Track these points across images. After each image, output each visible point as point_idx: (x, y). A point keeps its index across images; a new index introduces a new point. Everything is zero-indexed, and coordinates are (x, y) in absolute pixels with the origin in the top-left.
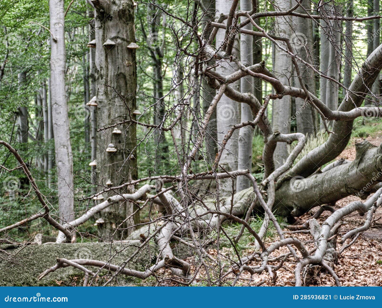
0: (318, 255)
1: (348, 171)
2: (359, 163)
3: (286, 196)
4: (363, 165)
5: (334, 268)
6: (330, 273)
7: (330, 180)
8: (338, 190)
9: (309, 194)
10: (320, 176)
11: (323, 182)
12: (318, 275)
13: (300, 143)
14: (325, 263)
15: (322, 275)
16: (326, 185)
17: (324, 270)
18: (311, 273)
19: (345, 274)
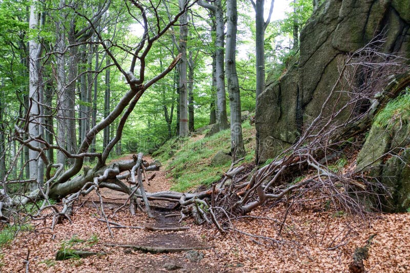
0: (63, 212)
1: (81, 179)
2: (85, 176)
3: (56, 191)
4: (87, 177)
5: (70, 217)
6: (68, 219)
7: (74, 183)
8: (77, 187)
9: (65, 189)
10: (70, 181)
11: (71, 184)
12: (63, 220)
13: (61, 168)
14: (66, 215)
15: (65, 220)
16: (72, 185)
17: (66, 218)
18: (60, 219)
19: (75, 219)
